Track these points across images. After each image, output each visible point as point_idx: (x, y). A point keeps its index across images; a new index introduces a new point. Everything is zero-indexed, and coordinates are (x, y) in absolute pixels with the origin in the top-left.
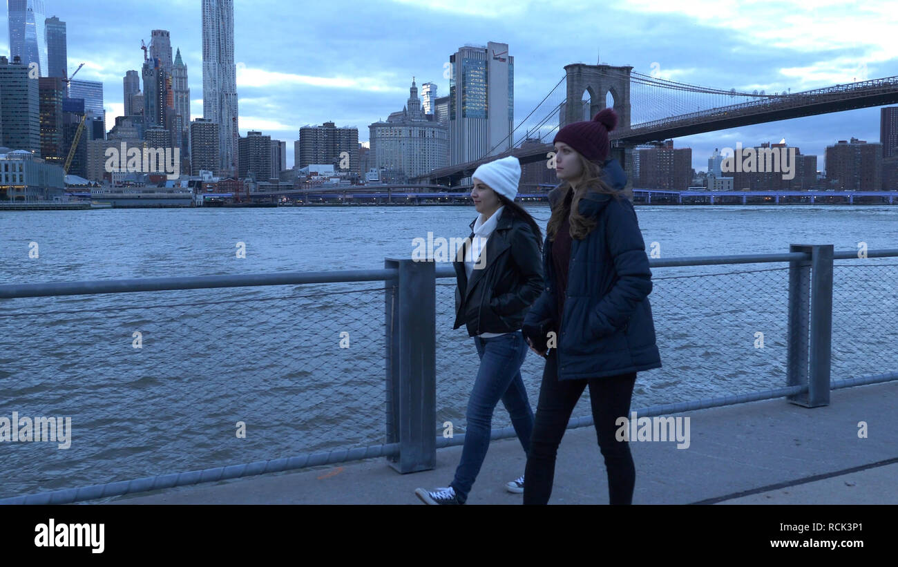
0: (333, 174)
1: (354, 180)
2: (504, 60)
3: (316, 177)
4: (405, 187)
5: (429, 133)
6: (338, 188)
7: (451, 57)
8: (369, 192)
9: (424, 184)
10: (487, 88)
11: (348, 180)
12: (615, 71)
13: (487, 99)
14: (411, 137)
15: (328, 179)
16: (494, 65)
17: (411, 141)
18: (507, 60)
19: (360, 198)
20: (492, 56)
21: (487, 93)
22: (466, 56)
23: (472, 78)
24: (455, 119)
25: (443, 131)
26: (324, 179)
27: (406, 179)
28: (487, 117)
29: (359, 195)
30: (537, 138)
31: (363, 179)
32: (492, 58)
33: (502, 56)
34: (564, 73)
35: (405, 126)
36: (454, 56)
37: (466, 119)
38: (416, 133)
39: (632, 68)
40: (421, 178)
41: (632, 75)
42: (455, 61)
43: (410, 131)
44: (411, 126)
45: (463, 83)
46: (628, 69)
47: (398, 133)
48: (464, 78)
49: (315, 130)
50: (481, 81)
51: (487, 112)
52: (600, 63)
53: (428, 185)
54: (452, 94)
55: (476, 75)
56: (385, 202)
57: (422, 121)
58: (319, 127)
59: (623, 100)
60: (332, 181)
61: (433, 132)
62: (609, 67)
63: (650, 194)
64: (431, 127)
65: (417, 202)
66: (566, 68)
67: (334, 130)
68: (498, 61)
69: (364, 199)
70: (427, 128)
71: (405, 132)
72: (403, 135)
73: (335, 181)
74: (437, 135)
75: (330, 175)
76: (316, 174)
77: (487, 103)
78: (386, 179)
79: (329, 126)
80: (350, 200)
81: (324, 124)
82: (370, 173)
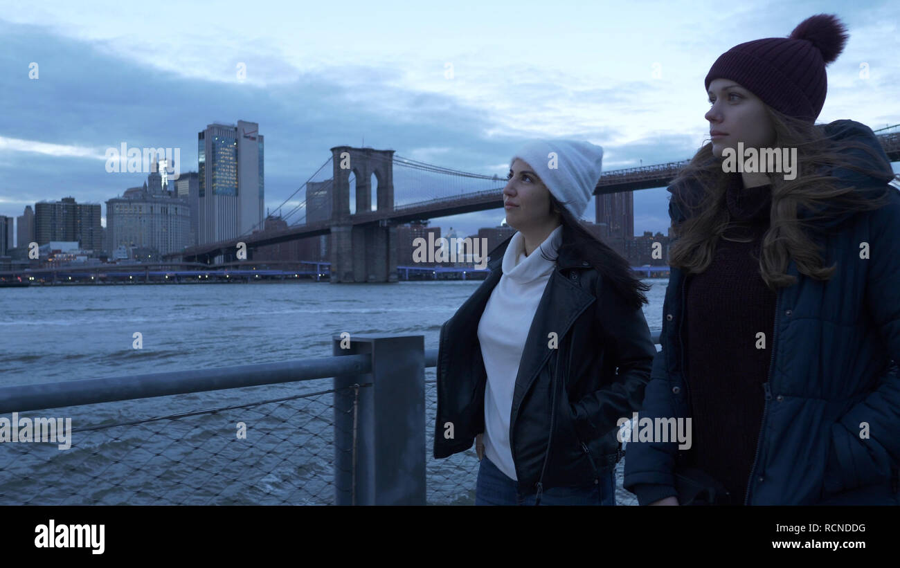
0: (79, 252)
1: (104, 258)
2: (254, 139)
3: (60, 256)
4: (162, 266)
5: (171, 210)
6: (86, 267)
7: (200, 134)
8: (125, 271)
9: (176, 261)
10: (237, 166)
11: (97, 257)
12: (379, 154)
13: (237, 177)
14: (152, 214)
15: (75, 257)
16: (245, 143)
17: (152, 218)
18: (257, 139)
19: (116, 277)
20: (242, 134)
21: (237, 170)
22: (216, 133)
23: (222, 155)
24: (204, 196)
25: (186, 208)
26: (70, 257)
27: (160, 256)
28: (237, 195)
29: (115, 273)
30: (278, 215)
31: (111, 257)
32: (242, 138)
33: (252, 135)
34: (330, 154)
35: (146, 202)
36: (203, 133)
37: (216, 197)
38: (157, 210)
39: (394, 152)
40: (173, 256)
41: (394, 158)
42: (203, 138)
43: (152, 208)
44: (151, 202)
45: (213, 160)
46: (390, 153)
47: (138, 209)
48: (214, 156)
49: (54, 206)
50: (231, 158)
51: (237, 189)
52: (365, 146)
53: (181, 263)
54: (201, 171)
55: (225, 153)
56: (142, 280)
57: (165, 197)
58: (57, 202)
59: (387, 182)
60: (79, 260)
61: (176, 209)
62: (373, 151)
63: (407, 270)
64: (174, 203)
65: (175, 280)
66: (333, 150)
67: (74, 206)
68: (248, 140)
69: (117, 278)
70: (169, 205)
71: (145, 208)
72: (144, 211)
73: (83, 259)
74: (180, 212)
75: (76, 252)
76: (59, 252)
77: (237, 181)
78: (138, 257)
79: (69, 201)
80: (103, 279)
81: (63, 200)
82: (118, 250)
